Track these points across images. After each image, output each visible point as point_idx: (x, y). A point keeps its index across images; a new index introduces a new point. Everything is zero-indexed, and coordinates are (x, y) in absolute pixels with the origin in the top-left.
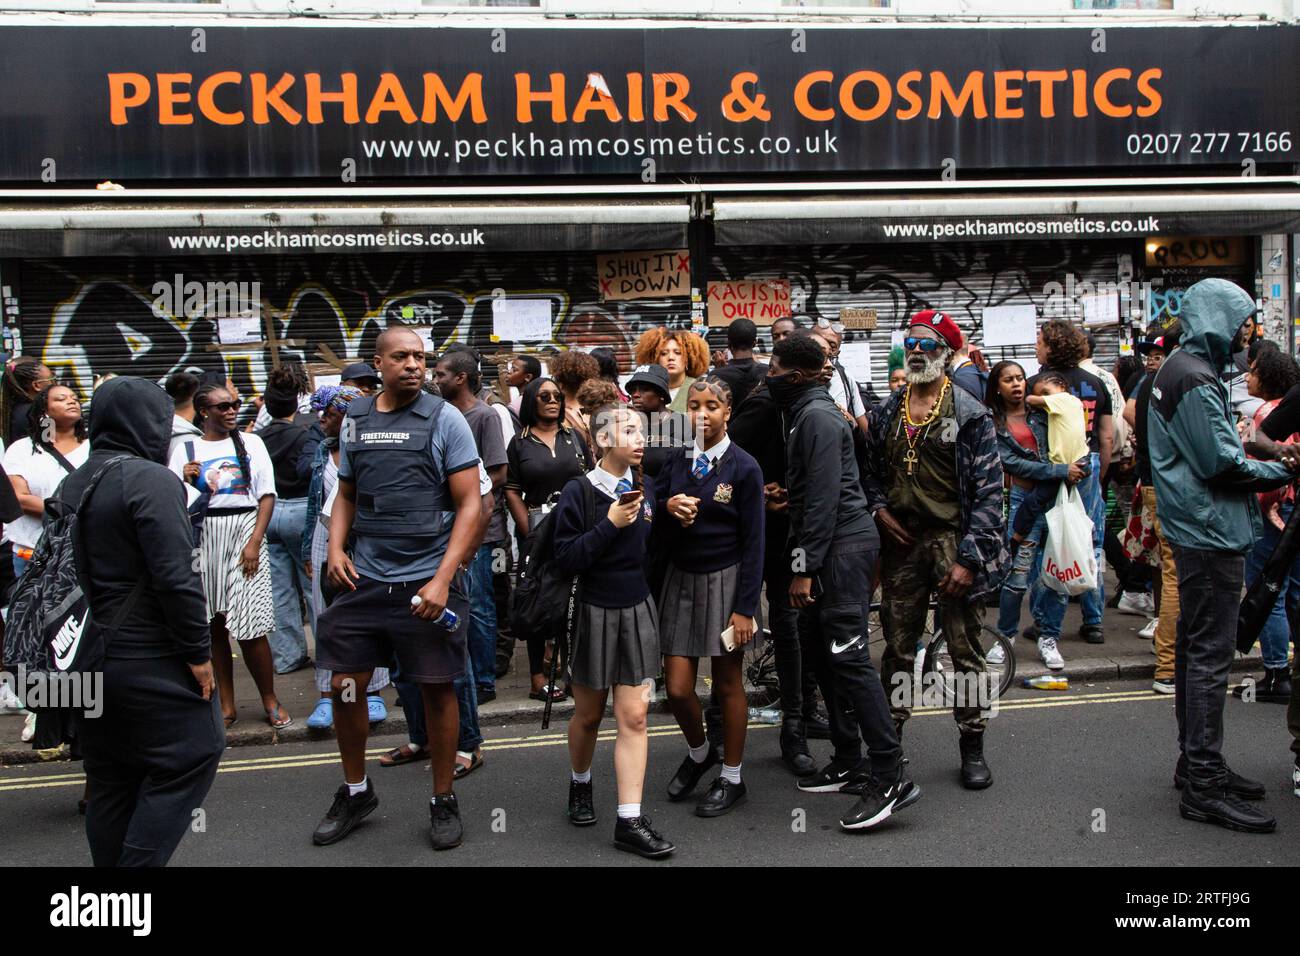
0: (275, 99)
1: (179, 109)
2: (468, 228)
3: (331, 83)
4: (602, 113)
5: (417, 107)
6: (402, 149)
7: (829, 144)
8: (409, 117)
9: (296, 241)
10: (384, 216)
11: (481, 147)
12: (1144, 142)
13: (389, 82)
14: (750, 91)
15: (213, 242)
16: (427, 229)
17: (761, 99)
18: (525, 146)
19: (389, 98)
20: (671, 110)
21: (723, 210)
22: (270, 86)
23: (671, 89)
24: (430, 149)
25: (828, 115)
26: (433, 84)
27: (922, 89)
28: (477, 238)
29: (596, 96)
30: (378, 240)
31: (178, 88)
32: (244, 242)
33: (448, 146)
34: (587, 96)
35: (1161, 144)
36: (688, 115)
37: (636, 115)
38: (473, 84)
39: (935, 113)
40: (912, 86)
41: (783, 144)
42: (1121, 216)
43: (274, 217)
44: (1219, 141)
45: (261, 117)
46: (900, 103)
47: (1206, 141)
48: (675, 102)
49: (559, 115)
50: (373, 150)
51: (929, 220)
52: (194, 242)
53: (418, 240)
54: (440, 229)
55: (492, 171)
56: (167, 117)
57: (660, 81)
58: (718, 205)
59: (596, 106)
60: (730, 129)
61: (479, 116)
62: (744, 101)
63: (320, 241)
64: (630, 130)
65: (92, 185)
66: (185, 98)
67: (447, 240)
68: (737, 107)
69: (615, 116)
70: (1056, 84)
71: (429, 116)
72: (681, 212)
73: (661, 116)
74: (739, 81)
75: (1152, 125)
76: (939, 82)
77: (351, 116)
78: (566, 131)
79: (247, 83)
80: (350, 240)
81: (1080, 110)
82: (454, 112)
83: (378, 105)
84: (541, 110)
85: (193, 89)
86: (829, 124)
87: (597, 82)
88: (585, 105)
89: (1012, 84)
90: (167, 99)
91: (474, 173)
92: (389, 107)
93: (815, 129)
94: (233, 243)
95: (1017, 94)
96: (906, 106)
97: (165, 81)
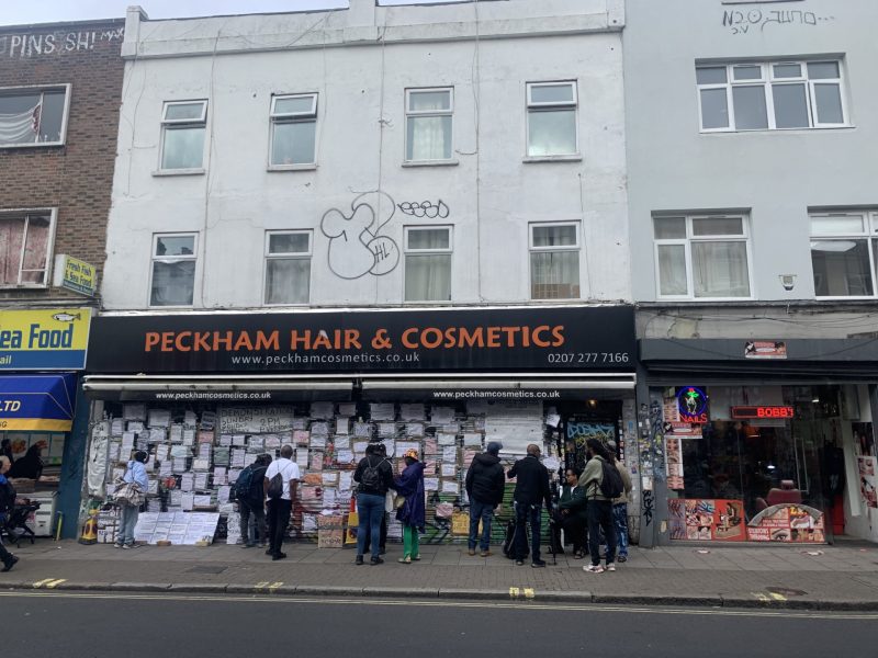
0: (202, 342)
1: (169, 345)
2: (265, 392)
3: (223, 336)
4: (324, 345)
5: (254, 344)
6: (246, 360)
7: (416, 358)
8: (250, 348)
9: (201, 396)
10: (234, 387)
11: (276, 359)
12: (556, 357)
13: (244, 334)
14: (383, 336)
15: (171, 396)
16: (249, 392)
17: (388, 339)
18: (293, 359)
19: (244, 340)
20: (351, 344)
21: (366, 385)
22: (201, 337)
23: (352, 336)
24: (257, 360)
25: (416, 346)
26: (260, 335)
27: (456, 335)
28: (268, 395)
29: (322, 339)
30: (230, 396)
31: (169, 338)
32: (182, 396)
33: (264, 359)
34: (319, 338)
35: (565, 358)
36: (358, 346)
37: (337, 346)
38: (275, 335)
39: (461, 345)
40: (451, 333)
41: (396, 358)
42: (542, 390)
43: (194, 387)
44: (592, 357)
45: (196, 348)
46: (446, 340)
47: (586, 357)
48: (354, 341)
49: (307, 347)
50: (236, 360)
51: (454, 390)
52: (164, 396)
53: (246, 396)
54: (254, 392)
55: (280, 368)
56: (164, 349)
57: (347, 332)
58: (364, 383)
59: (322, 343)
60: (375, 351)
61: (277, 347)
62: (381, 340)
63: (209, 396)
64: (335, 352)
65: (135, 373)
66: (171, 341)
67: (257, 396)
68: (378, 343)
69: (329, 347)
70: (515, 332)
71: (258, 347)
72: (349, 385)
73: (347, 346)
74: (379, 333)
75: (560, 350)
76: (463, 332)
77: (229, 348)
78: (309, 353)
79: (193, 335)
80: (220, 396)
81: (526, 343)
82: (267, 346)
83: (239, 343)
84: (301, 344)
85: (174, 338)
86: (415, 349)
87: (323, 333)
88: (318, 342)
89: (495, 333)
90: (165, 342)
91: (272, 369)
92: (243, 344)
93: (410, 351)
94: (178, 396)
95: (498, 336)
96: (449, 342)
97: (165, 335)
